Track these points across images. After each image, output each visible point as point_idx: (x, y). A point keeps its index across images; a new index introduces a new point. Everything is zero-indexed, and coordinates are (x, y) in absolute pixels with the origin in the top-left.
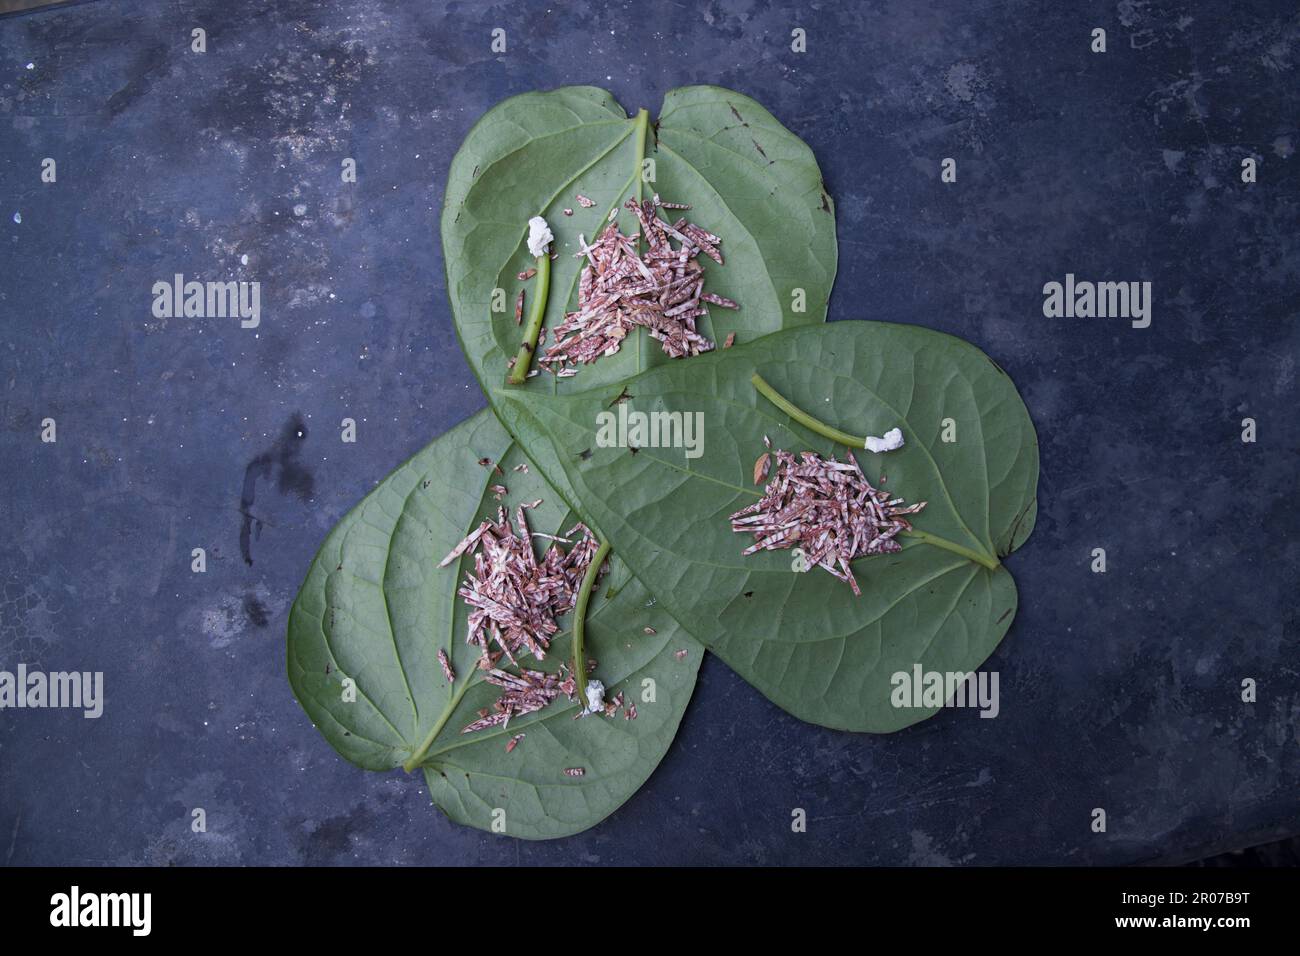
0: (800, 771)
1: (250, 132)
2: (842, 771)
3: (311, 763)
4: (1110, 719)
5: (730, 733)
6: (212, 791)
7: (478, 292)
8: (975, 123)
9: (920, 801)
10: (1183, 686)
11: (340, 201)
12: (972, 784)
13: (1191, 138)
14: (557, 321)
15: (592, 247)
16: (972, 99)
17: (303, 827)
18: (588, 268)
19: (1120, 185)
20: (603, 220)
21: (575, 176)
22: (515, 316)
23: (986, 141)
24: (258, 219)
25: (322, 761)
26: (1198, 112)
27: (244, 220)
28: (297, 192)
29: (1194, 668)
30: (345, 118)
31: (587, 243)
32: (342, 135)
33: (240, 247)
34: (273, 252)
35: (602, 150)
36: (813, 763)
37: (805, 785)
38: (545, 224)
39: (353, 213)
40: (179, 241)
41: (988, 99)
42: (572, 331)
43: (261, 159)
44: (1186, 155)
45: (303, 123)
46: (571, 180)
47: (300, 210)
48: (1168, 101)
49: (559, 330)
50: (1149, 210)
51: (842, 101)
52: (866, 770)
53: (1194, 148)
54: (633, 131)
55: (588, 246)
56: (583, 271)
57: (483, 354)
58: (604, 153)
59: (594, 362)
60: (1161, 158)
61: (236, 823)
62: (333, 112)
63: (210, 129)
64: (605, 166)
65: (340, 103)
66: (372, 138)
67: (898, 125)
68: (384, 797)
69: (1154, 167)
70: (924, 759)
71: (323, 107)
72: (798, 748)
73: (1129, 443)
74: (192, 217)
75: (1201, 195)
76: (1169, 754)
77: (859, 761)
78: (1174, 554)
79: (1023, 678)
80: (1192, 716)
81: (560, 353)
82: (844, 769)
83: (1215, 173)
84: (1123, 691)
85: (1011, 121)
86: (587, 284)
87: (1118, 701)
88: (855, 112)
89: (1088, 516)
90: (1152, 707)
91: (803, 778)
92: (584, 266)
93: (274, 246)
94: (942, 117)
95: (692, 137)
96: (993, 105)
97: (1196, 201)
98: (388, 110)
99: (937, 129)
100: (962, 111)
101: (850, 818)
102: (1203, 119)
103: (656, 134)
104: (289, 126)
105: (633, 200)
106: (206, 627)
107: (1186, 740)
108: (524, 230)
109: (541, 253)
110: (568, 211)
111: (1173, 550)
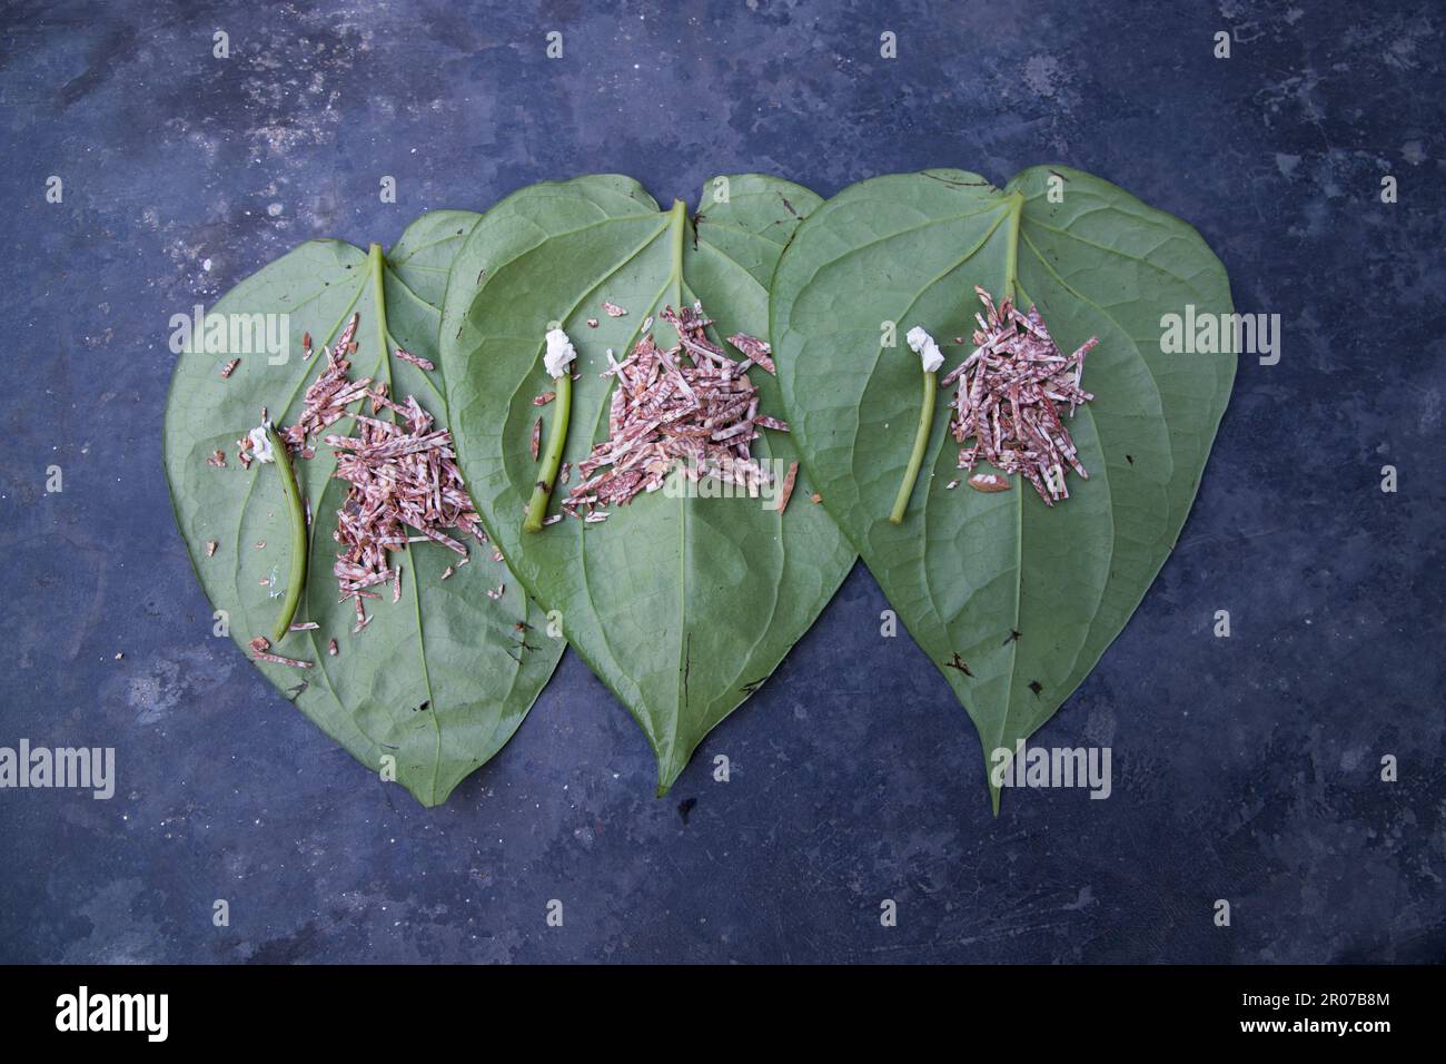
0: (856, 887)
1: (223, 123)
2: (909, 889)
3: (251, 869)
4: (1238, 826)
5: (769, 838)
6: (127, 903)
7: (486, 422)
8: (1058, 120)
9: (1005, 927)
10: (1327, 785)
11: (321, 199)
12: (1071, 907)
13: (1307, 140)
14: (582, 453)
15: (623, 365)
16: (1055, 94)
17: (237, 950)
18: (620, 391)
19: (1227, 192)
20: (636, 331)
21: (601, 279)
22: (531, 450)
23: (1071, 140)
24: (226, 219)
25: (265, 867)
26: (1314, 113)
27: (210, 221)
28: (273, 190)
29: (1339, 761)
30: (333, 108)
31: (616, 360)
32: (329, 126)
33: (203, 250)
34: (242, 256)
35: (631, 249)
36: (872, 878)
37: (862, 905)
38: (566, 339)
39: (336, 213)
40: (133, 243)
41: (1072, 94)
42: (602, 466)
43: (235, 151)
44: (1303, 159)
45: (284, 114)
46: (595, 285)
47: (275, 209)
48: (1279, 99)
49: (586, 466)
50: (1263, 220)
51: (903, 94)
52: (939, 887)
53: (1312, 152)
54: (668, 226)
55: (618, 363)
56: (614, 394)
57: (495, 496)
58: (634, 252)
59: (630, 503)
60: (1274, 162)
61: (155, 944)
62: (319, 102)
63: (177, 119)
64: (636, 268)
65: (327, 92)
66: (362, 131)
67: (969, 122)
68: (338, 914)
69: (1266, 172)
70: (1011, 874)
71: (310, 96)
72: (854, 858)
73: (1250, 487)
74: (150, 216)
75: (1321, 205)
76: (1313, 870)
77: (928, 876)
78: (1308, 622)
79: (1131, 773)
80: (1339, 822)
81: (588, 493)
82: (911, 885)
83: (1336, 180)
84: (1253, 790)
85: (1099, 119)
86: (619, 409)
87: (1248, 803)
88: (919, 107)
89: (1204, 576)
90: (1290, 811)
91: (861, 896)
92: (614, 387)
93: (243, 251)
94: (1020, 113)
95: (736, 231)
96: (1079, 101)
97: (1317, 212)
98: (382, 100)
99: (1015, 126)
100: (1043, 107)
101: (919, 948)
102: (1321, 121)
103: (695, 229)
104: (268, 117)
105: (668, 308)
106: (134, 698)
107: (1333, 852)
108: (541, 344)
109: (561, 373)
110: (593, 322)
111: (1308, 617)
